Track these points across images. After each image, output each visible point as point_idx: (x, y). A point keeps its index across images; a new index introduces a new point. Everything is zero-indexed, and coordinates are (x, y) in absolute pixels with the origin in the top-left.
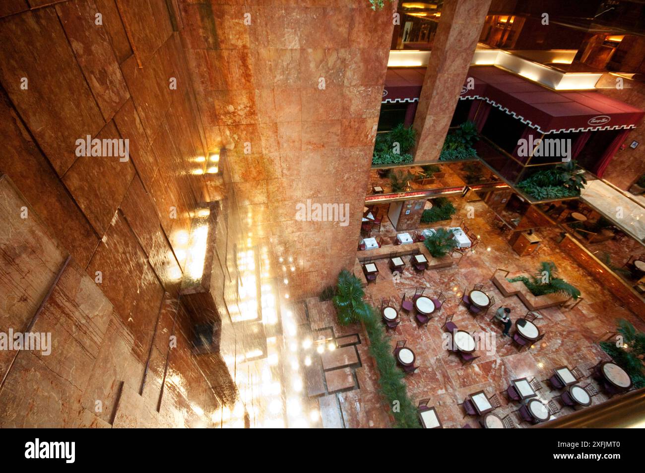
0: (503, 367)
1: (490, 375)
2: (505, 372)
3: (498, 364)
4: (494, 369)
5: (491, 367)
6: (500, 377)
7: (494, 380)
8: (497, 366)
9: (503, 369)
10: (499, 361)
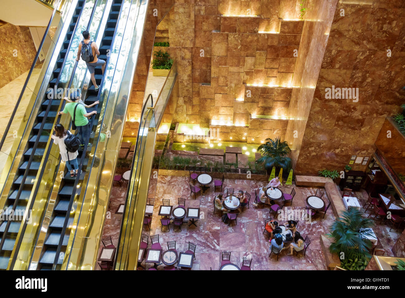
0: (213, 247)
1: (211, 234)
2: (208, 246)
3: (216, 245)
4: (213, 240)
5: (215, 239)
6: (207, 240)
7: (206, 234)
8: (214, 243)
9: (211, 246)
10: (218, 247)
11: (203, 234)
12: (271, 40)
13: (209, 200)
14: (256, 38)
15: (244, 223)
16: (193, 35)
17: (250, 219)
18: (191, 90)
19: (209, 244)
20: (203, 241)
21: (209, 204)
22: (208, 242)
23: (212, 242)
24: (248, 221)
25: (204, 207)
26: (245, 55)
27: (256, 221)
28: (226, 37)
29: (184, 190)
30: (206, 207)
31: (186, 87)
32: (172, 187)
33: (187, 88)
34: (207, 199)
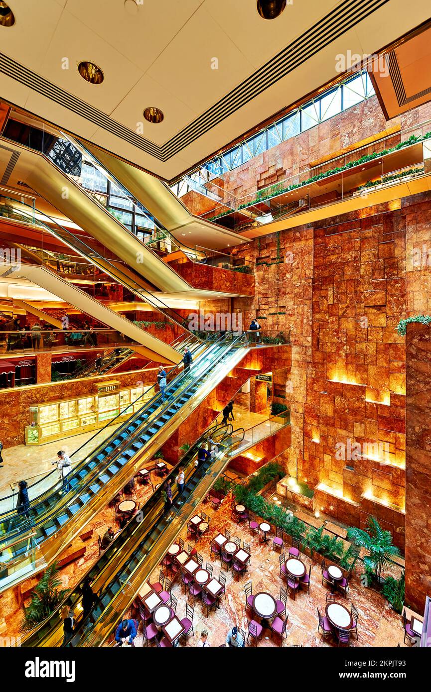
11: (239, 602)
12: (381, 410)
13: (270, 570)
14: (363, 406)
15: (292, 624)
16: (305, 392)
17: (303, 624)
18: (302, 442)
19: (237, 618)
20: (233, 609)
21: (267, 573)
22: (237, 614)
23: (241, 618)
24: (299, 625)
25: (260, 572)
26: (354, 420)
27: (309, 633)
28: (333, 399)
29: (253, 542)
30: (262, 574)
31: (298, 438)
32: (244, 533)
33: (299, 440)
34: (269, 566)
